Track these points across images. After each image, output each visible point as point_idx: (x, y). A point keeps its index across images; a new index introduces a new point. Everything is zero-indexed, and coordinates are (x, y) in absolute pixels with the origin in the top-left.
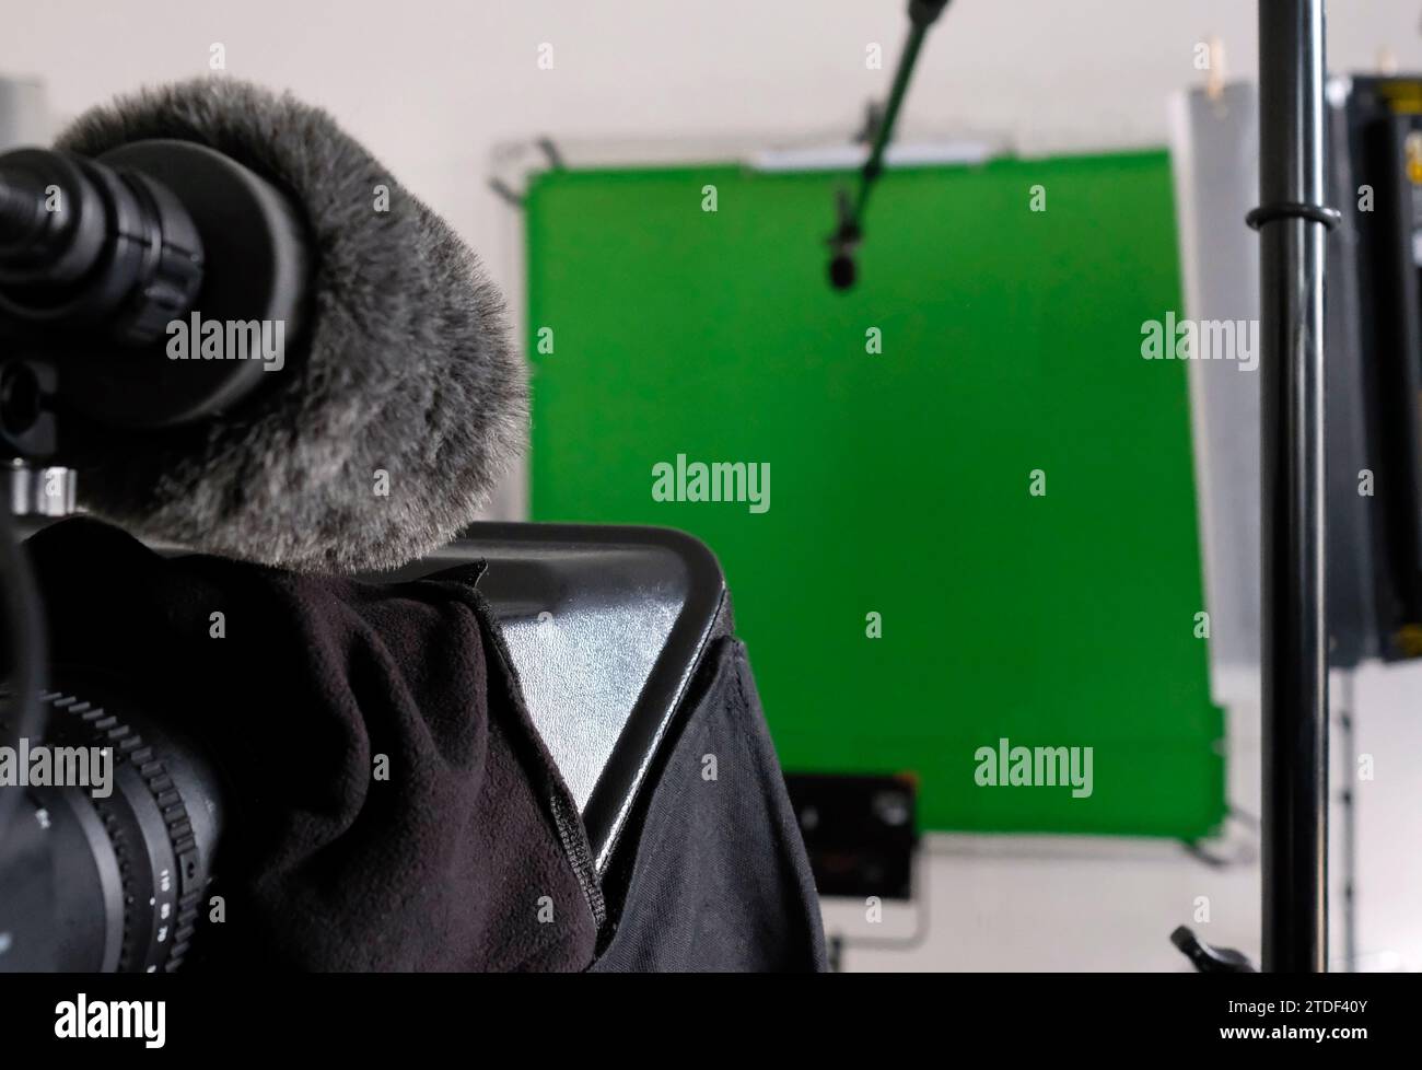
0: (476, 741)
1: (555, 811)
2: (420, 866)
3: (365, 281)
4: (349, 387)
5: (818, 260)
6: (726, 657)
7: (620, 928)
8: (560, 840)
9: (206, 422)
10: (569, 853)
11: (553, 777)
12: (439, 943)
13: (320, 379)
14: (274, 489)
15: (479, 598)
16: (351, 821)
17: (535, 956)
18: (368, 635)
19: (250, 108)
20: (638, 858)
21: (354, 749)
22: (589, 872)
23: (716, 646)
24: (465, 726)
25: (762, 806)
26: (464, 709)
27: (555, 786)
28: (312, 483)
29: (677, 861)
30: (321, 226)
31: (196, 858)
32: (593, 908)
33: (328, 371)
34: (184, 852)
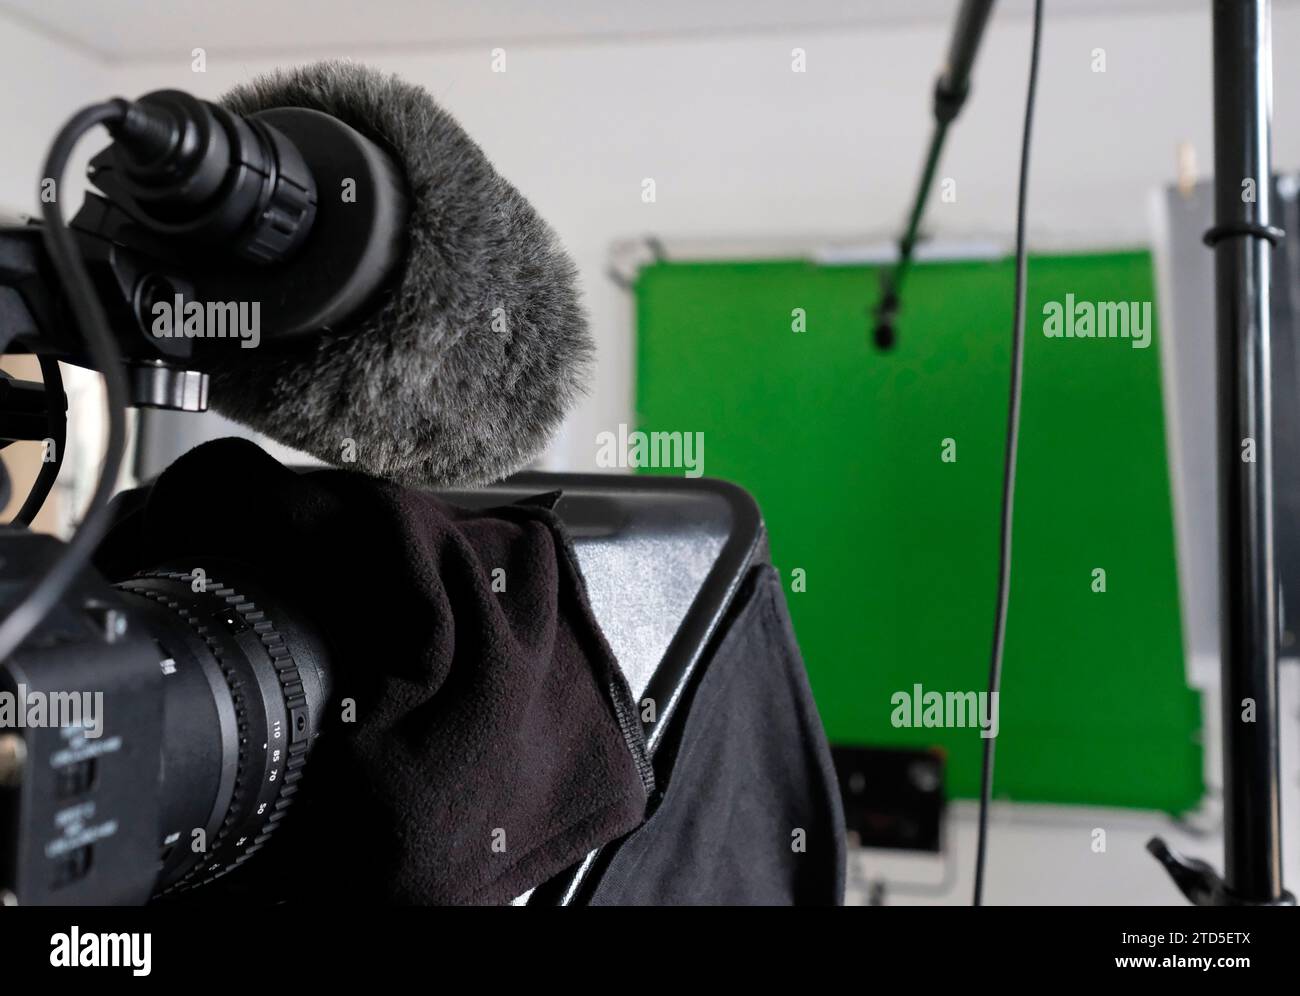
0: (546, 630)
1: (613, 695)
2: (493, 726)
3: (452, 223)
4: (435, 307)
5: (865, 326)
6: (762, 581)
7: (667, 796)
8: (617, 720)
9: (316, 336)
10: (625, 731)
11: (612, 666)
12: (509, 797)
13: (411, 300)
14: (373, 393)
15: (554, 518)
16: (437, 688)
17: (593, 814)
18: (458, 537)
19: (361, 84)
20: (684, 740)
21: (441, 626)
22: (642, 749)
23: (754, 573)
24: (538, 616)
25: (791, 706)
26: (537, 603)
27: (614, 674)
28: (405, 392)
29: (718, 749)
30: (415, 177)
31: (305, 714)
32: (644, 779)
33: (418, 294)
34: (295, 707)
